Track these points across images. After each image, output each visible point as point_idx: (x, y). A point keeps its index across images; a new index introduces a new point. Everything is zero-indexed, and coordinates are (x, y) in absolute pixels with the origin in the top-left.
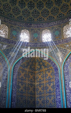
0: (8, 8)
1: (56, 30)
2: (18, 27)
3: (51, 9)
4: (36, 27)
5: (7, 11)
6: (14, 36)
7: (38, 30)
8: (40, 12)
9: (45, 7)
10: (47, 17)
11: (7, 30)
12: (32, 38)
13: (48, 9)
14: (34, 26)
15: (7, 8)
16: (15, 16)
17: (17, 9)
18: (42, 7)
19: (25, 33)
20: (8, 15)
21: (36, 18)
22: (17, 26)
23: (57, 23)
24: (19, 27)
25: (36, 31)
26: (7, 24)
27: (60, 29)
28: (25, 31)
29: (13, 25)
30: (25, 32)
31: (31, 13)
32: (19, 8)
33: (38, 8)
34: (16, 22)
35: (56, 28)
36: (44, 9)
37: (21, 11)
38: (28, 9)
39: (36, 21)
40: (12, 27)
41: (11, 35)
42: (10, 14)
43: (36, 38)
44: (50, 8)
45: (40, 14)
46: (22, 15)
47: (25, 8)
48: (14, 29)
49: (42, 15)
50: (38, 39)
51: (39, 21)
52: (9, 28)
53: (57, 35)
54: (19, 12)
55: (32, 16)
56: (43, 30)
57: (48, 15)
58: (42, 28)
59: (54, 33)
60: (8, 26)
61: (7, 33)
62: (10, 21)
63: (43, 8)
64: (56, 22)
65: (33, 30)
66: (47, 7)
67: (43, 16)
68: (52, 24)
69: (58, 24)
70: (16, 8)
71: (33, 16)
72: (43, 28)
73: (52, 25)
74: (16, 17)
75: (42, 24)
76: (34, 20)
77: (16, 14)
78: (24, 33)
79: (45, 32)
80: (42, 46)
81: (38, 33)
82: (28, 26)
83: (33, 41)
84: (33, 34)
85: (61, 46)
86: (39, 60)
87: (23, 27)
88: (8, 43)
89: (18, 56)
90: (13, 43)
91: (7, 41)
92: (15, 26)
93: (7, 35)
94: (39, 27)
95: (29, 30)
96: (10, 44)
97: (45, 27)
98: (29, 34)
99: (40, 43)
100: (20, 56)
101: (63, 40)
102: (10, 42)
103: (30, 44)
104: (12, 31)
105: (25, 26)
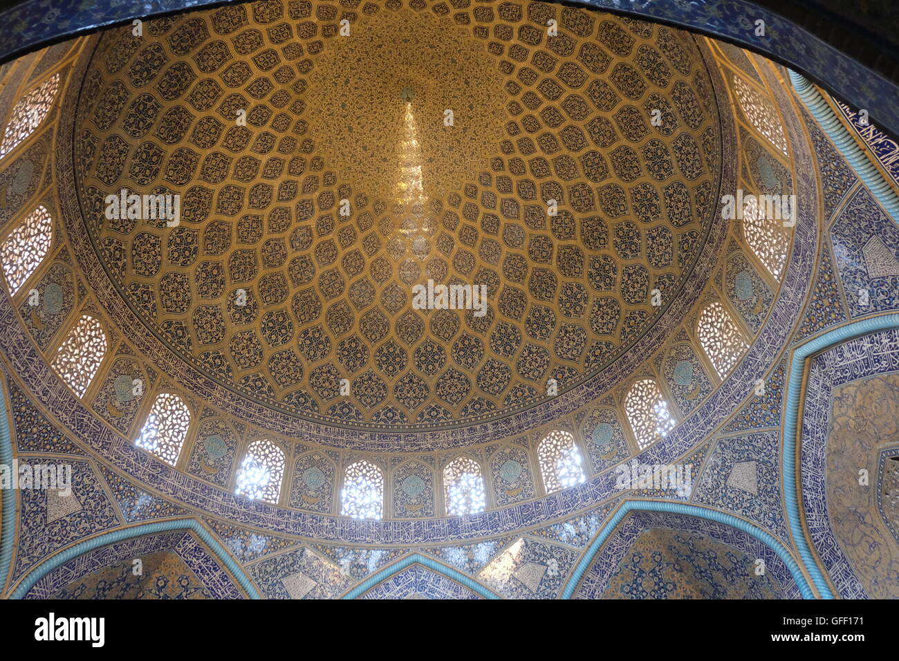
0: (150, 261)
1: (312, 463)
2: (154, 367)
3: (315, 365)
4: (230, 409)
5: (141, 269)
6: (117, 404)
7: (236, 427)
8: (267, 354)
9: (293, 344)
10: (288, 390)
11: (98, 354)
12: (196, 457)
13: (303, 360)
14: (224, 402)
15: (146, 255)
16: (159, 306)
17: (181, 283)
18: (280, 339)
19: (364, 476)
20: (137, 287)
21: (240, 368)
22: (150, 361)
23: (322, 434)
24: (157, 370)
25: (222, 426)
26: (113, 325)
27: (331, 464)
28: (365, 467)
29: (135, 348)
30: (364, 471)
31: (229, 335)
32: (194, 285)
33: (263, 330)
34: (155, 342)
35: (316, 453)
36: (286, 347)
37: (194, 305)
38: (225, 314)
39: (236, 380)
40: (127, 353)
41: (104, 388)
42: (144, 286)
43: (211, 463)
44: (311, 358)
45: (265, 362)
46: (190, 321)
47: (214, 302)
48: (129, 366)
49: (271, 369)
50: (222, 470)
51: (249, 386)
52: (110, 348)
53: (313, 487)
54: (185, 305)
55: (227, 350)
56: (255, 436)
57: (294, 381)
58: (255, 427)
59: (299, 470)
60: (111, 336)
61: (92, 368)
62: (131, 318)
63: (284, 341)
64: (323, 427)
65: (211, 415)
66: (301, 347)
67: (273, 374)
68: (304, 430)
69: (326, 439)
70: (179, 280)
71: (233, 353)
72: (260, 429)
73: (300, 435)
74: (162, 316)
75: (260, 410)
76: (230, 374)
77: (169, 303)
78: (360, 479)
79: (260, 449)
80: (231, 514)
81: (227, 440)
82: (196, 387)
83: (193, 467)
84: (205, 433)
85: (320, 547)
86: (173, 585)
87: (171, 379)
88: (73, 427)
89: (88, 525)
90: (96, 442)
91: (74, 412)
92: (141, 354)
93: (89, 381)
94: (241, 417)
95: (195, 408)
96: (79, 436)
97: (270, 429)
98: (187, 428)
99: (225, 495)
100: (93, 531)
101: (334, 523)
102: (86, 426)
103: (176, 484)
104: (118, 370)
105: (185, 381)
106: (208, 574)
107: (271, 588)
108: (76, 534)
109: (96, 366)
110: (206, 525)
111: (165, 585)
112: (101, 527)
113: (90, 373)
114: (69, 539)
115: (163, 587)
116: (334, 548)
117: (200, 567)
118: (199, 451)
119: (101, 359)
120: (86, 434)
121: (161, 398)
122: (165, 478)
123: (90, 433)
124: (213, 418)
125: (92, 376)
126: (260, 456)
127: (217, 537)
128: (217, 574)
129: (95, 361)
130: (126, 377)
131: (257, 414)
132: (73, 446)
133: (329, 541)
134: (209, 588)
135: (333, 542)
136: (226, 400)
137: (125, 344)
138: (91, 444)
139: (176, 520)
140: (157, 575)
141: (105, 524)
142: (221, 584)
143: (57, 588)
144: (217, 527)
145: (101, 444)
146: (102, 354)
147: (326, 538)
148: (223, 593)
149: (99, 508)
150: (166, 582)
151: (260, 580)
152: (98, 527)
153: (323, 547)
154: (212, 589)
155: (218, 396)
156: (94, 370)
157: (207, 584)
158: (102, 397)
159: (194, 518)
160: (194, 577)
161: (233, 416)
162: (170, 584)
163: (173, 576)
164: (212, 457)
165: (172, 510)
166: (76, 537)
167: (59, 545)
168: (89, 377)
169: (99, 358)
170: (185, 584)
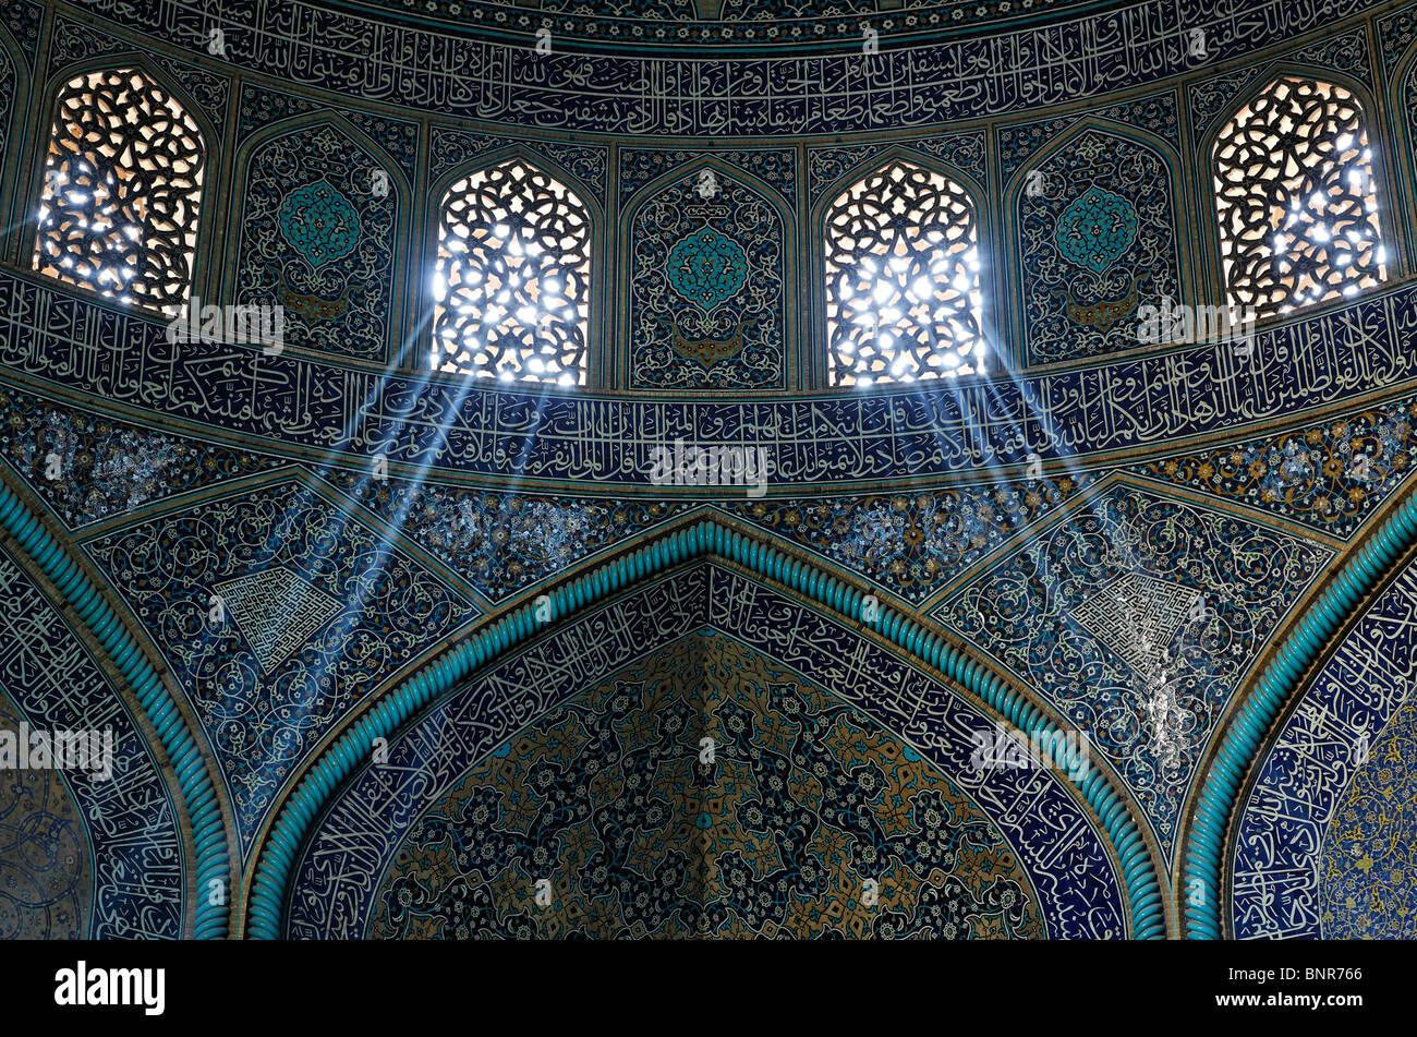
2: (393, 111)
4: (718, 123)
7: (760, 171)
11: (180, 167)
12: (648, 327)
14: (686, 110)
19: (517, 222)
22: (370, 102)
23: (1091, 53)
24: (406, 115)
28: (517, 189)
29: (297, 89)
30: (517, 205)
34: (360, 31)
35: (1087, 134)
39: (709, 5)
40: (277, 114)
41: (248, 254)
43: (707, 325)
50: (754, 333)
52: (212, 128)
53: (1101, 266)
56: (842, 172)
58: (828, 142)
60: (196, 98)
61: (179, 217)
65: (657, 171)
68: (1016, 68)
69: (1110, 65)
72: (851, 138)
73: (1007, 94)
75: (831, 74)
76: (679, 1)
78: (502, 231)
79: (870, 210)
80: (825, 464)
81: (742, 228)
82: (571, 105)
83: (651, 364)
84: (655, 239)
85: (1171, 468)
86: (768, 721)
87: (469, 120)
88: (196, 408)
89: (381, 644)
90: (291, 416)
91: (179, 365)
92: (327, 93)
93: (189, 257)
94: (768, 129)
95: (589, 173)
96: (229, 422)
97: (888, 121)
98: (586, 250)
99: (786, 413)
100: (406, 653)
101: (1205, 367)
102: (238, 385)
103: (607, 437)
104: (271, 182)
105: (522, 105)
106: (837, 665)
107: (1041, 650)
108: (360, 677)
109: (188, 204)
110: (749, 527)
111: (748, 724)
112: (423, 638)
113: (181, 232)
114: (347, 695)
115: (747, 733)
116: (1226, 452)
117: (805, 651)
118: (654, 305)
119: (199, 178)
120: (248, 410)
121: (461, 196)
122: (564, 435)
123: (260, 399)
124: (665, 177)
125: (191, 240)
126: (877, 237)
127: (800, 549)
128: (859, 656)
129: (181, 193)
130: (308, 189)
131: (824, 93)
132: (221, 454)
133: (1199, 437)
134: (861, 704)
135: (1215, 433)
136: (696, 96)
137: (258, 93)
138: (276, 428)
139: (648, 542)
140: (713, 705)
141: (432, 625)
142: (885, 682)
143: (400, 819)
144: (791, 519)
145: (308, 418)
146: (194, 160)
147: (1187, 430)
148: (906, 708)
149: (392, 589)
150: (748, 717)
151: (996, 637)
152: (411, 640)
153: (1183, 463)
154: (872, 705)
155: (660, 95)
156: (189, 216)
157: (850, 692)
158: (256, 284)
159: (705, 519)
160: (805, 683)
161: (739, 139)
162: (757, 719)
163: (751, 695)
164: (705, 306)
165: (620, 519)
166: (364, 685)
167: (327, 720)
168: (184, 247)
169: (189, 176)
170: (796, 710)
